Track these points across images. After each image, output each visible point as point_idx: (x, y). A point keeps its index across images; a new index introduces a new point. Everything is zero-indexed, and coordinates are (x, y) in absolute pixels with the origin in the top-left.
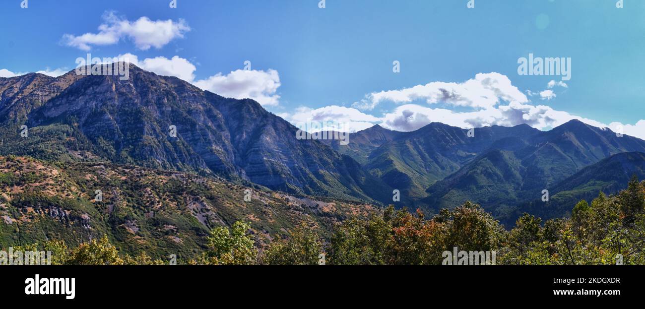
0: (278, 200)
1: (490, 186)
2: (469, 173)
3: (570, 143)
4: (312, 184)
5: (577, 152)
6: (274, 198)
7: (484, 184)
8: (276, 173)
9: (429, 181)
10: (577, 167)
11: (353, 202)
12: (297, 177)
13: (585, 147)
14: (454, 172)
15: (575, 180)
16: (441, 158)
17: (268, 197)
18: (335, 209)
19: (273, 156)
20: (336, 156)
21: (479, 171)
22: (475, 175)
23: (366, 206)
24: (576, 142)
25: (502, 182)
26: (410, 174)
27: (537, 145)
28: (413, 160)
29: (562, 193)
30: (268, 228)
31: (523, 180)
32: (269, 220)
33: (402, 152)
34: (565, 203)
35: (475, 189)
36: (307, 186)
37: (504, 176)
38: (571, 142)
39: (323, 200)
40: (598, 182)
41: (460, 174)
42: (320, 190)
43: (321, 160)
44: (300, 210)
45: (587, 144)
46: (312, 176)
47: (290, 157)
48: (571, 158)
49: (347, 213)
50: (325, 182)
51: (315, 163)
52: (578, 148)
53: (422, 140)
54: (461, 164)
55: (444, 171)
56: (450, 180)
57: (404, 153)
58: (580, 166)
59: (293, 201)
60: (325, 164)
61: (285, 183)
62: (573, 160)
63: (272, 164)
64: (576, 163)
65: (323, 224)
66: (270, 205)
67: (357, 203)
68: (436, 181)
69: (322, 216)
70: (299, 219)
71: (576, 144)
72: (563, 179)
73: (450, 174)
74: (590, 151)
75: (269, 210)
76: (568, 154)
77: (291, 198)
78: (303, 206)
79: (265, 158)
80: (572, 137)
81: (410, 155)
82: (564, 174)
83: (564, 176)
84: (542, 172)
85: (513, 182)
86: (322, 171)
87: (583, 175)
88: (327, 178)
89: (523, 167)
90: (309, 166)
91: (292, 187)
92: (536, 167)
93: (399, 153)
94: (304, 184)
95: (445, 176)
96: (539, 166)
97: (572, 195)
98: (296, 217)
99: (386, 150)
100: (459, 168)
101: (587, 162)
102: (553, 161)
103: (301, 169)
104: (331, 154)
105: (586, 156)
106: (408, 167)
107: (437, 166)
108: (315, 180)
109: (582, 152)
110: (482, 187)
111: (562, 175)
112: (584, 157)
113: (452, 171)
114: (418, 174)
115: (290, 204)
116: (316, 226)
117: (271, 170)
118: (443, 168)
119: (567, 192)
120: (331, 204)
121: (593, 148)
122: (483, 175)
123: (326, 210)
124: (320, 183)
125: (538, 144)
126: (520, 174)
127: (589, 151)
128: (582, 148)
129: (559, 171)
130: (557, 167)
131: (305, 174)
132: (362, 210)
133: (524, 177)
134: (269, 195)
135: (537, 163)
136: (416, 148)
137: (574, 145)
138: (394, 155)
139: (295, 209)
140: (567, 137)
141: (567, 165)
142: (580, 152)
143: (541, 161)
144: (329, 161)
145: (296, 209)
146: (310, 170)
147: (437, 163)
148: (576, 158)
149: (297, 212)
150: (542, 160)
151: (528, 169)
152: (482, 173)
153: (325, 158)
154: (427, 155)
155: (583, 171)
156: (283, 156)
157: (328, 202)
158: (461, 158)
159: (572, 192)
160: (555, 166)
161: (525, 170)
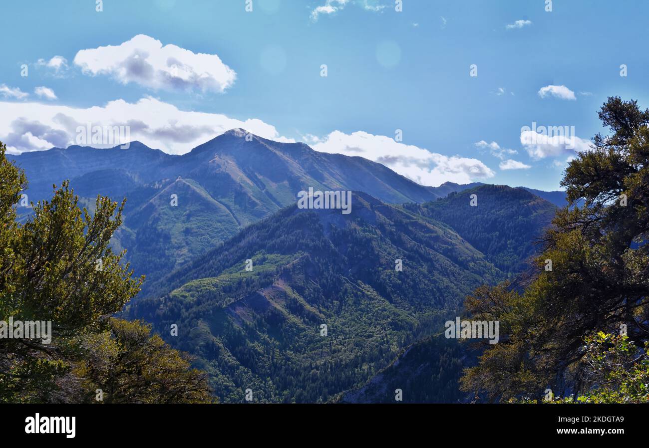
3: (227, 178)
5: (240, 195)
10: (240, 224)
13: (258, 185)
15: (227, 253)
24: (239, 175)
27: (157, 185)
29: (195, 283)
31: (128, 257)
34: (198, 303)
38: (228, 176)
40: (270, 256)
45: (260, 177)
48: (228, 207)
52: (241, 186)
58: (246, 222)
62: (231, 211)
64: (238, 217)
71: (238, 180)
72: (208, 250)
74: (267, 192)
76: (223, 200)
80: (230, 165)
82: (213, 241)
83: (213, 245)
84: (167, 238)
87: (242, 244)
89: (129, 230)
92: (156, 229)
96: (161, 226)
97: (215, 285)
101: (259, 214)
102: (189, 216)
105: (258, 201)
109: (250, 194)
111: (209, 242)
112: (254, 204)
119: (207, 280)
121: (272, 187)
125: (160, 182)
126: (122, 245)
127: (263, 191)
128: (250, 187)
129: (202, 235)
130: (199, 227)
135: (157, 220)
137: (234, 182)
140: (219, 166)
141: (219, 222)
142: (245, 194)
143: (166, 217)
148: (237, 207)
150: (166, 214)
151: (138, 234)
159: (215, 280)
160: (193, 225)
161: (134, 237)
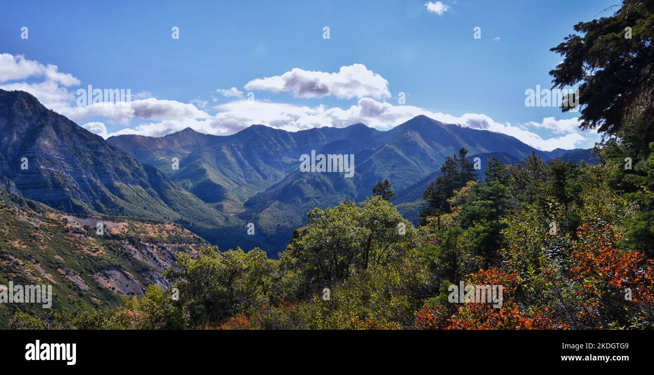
0: (54, 221)
1: (317, 198)
2: (294, 183)
3: (415, 145)
4: (104, 199)
5: (423, 155)
6: (48, 219)
7: (311, 195)
8: (57, 186)
9: (248, 193)
10: (423, 172)
11: (150, 221)
12: (86, 191)
13: (434, 149)
14: (277, 182)
15: (418, 188)
16: (263, 166)
17: (39, 218)
18: (126, 230)
19: (53, 164)
20: (136, 165)
21: (305, 181)
22: (301, 185)
23: (167, 226)
24: (422, 143)
25: (332, 193)
26: (225, 185)
27: (374, 149)
28: (231, 168)
30: (38, 257)
31: (357, 190)
32: (41, 247)
33: (218, 160)
35: (300, 201)
36: (98, 201)
37: (334, 186)
38: (416, 143)
39: (113, 220)
41: (284, 184)
42: (114, 206)
43: (116, 170)
44: (81, 233)
45: (435, 144)
46: (104, 189)
47: (75, 166)
48: (416, 162)
49: (142, 234)
50: (121, 196)
51: (108, 174)
52: (424, 150)
53: (241, 146)
54: (286, 172)
55: (267, 181)
56: (272, 191)
57: (221, 161)
58: (427, 172)
59: (73, 222)
60: (121, 175)
61: (69, 198)
62: (418, 164)
63: (52, 174)
64: (422, 168)
65: (111, 249)
66: (42, 227)
67: (155, 223)
68: (257, 192)
69: (110, 239)
70: (80, 243)
71: (422, 146)
72: (405, 187)
73: (273, 184)
74: (440, 153)
75: (40, 235)
76: (413, 158)
77: (70, 218)
78: (86, 227)
79: (42, 167)
80: (418, 138)
81: (228, 163)
82: (407, 182)
83: (407, 185)
85: (346, 193)
86: (117, 184)
88: (124, 191)
89: (358, 174)
90: (101, 177)
91: (78, 202)
92: (373, 174)
93: (214, 160)
94: (94, 198)
95: (267, 187)
96: (376, 173)
97: (414, 207)
98: (76, 241)
99: (199, 157)
100: (284, 177)
101: (435, 167)
102: (393, 167)
103: (91, 182)
104: (129, 162)
105: (435, 159)
106: (225, 177)
107: (258, 175)
108: (109, 194)
109: (430, 154)
110: (308, 199)
111: (405, 183)
112: (432, 160)
113: (276, 180)
114: (236, 185)
115: (69, 225)
116: (101, 251)
117: (50, 182)
118: (265, 177)
119: (409, 204)
120: (121, 225)
121: (443, 149)
122: (309, 186)
123: (115, 231)
124: (114, 198)
125: (375, 146)
126: (354, 183)
127: (438, 153)
128: (429, 150)
129: (400, 178)
130: (398, 174)
131: (96, 188)
132: (161, 231)
133: (358, 186)
134: (41, 215)
135: (374, 169)
136: (234, 154)
137: (419, 147)
138: (209, 164)
139: (75, 232)
140: (410, 138)
141: (411, 171)
142: (427, 154)
143: (380, 167)
144: (127, 171)
145: (77, 231)
146: (102, 181)
147: (259, 171)
148: (422, 162)
149: (78, 235)
150: (380, 166)
151: (363, 177)
152: (309, 182)
153: (122, 167)
154: (246, 162)
155: (428, 178)
156: (66, 165)
157: (118, 222)
158: (286, 165)
159: (413, 204)
160: (396, 171)
161: (361, 178)
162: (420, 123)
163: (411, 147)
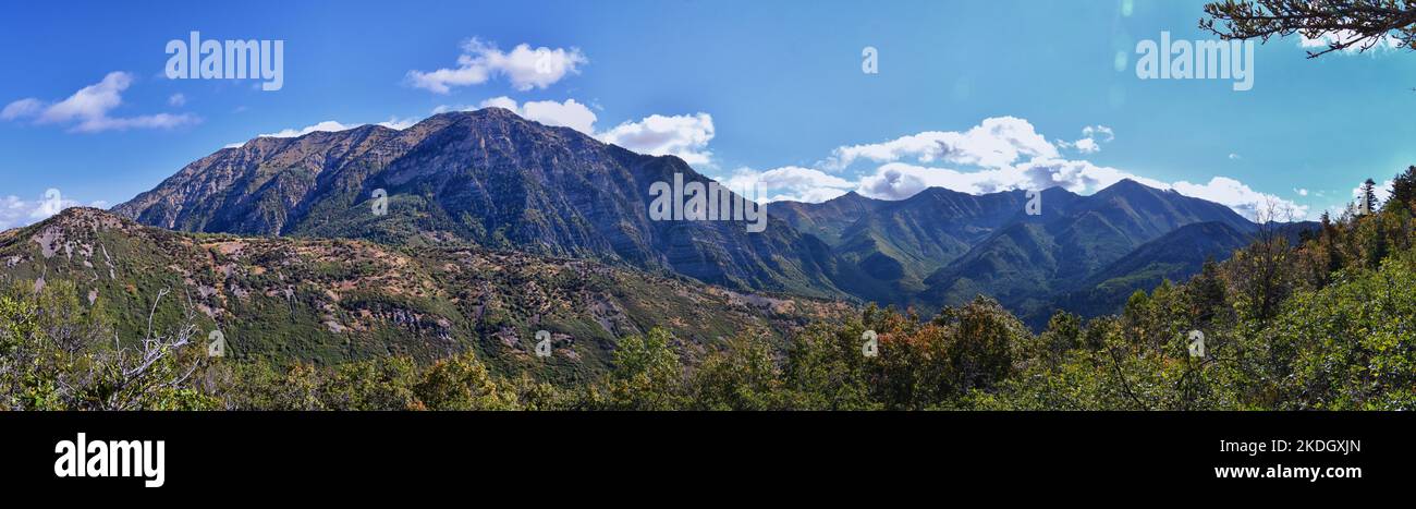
0: (714, 297)
1: (1011, 274)
2: (983, 256)
3: (1122, 211)
4: (761, 274)
5: (1132, 224)
6: (709, 295)
7: (1004, 270)
8: (710, 260)
9: (927, 268)
11: (819, 299)
12: (739, 264)
13: (1143, 218)
14: (961, 255)
15: (1129, 262)
16: (943, 236)
17: (699, 293)
18: (793, 309)
19: (706, 236)
20: (796, 236)
21: (996, 253)
22: (992, 260)
23: (838, 305)
24: (1130, 211)
25: (1028, 267)
26: (900, 259)
27: (1075, 216)
28: (905, 240)
29: (1113, 280)
30: (700, 337)
31: (1057, 264)
32: (703, 327)
33: (889, 229)
34: (1116, 294)
35: (991, 277)
36: (754, 277)
37: (1032, 260)
39: (778, 297)
40: (1162, 264)
41: (969, 258)
42: (773, 283)
43: (774, 241)
44: (744, 311)
45: (1145, 212)
46: (761, 263)
47: (730, 238)
48: (1124, 232)
49: (811, 314)
50: (780, 272)
51: (765, 245)
52: (1132, 218)
53: (917, 212)
54: (972, 243)
55: (948, 255)
56: (957, 266)
57: (892, 231)
58: (1136, 244)
59: (735, 298)
60: (780, 247)
61: (723, 273)
62: (1126, 235)
63: (705, 246)
64: (1131, 239)
65: (777, 331)
66: (703, 304)
67: (825, 301)
68: (937, 268)
69: (776, 319)
70: (743, 323)
71: (1129, 214)
72: (1112, 261)
73: (957, 257)
74: (1150, 223)
75: (701, 312)
76: (1120, 227)
77: (732, 294)
78: (748, 304)
79: (694, 239)
80: (1123, 203)
81: (901, 234)
82: (1114, 255)
83: (1117, 257)
84: (1084, 252)
85: (1044, 267)
86: (775, 257)
87: (1141, 255)
88: (782, 266)
89: (1057, 245)
90: (757, 250)
91: (733, 279)
92: (1075, 246)
93: (884, 229)
94: (751, 274)
95: (949, 261)
96: (1079, 244)
97: (1125, 282)
98: (739, 320)
99: (866, 226)
100: (969, 249)
101: (1144, 237)
102: (1098, 237)
103: (746, 254)
104: (788, 232)
105: (1144, 229)
106: (898, 249)
107: (938, 247)
108: (766, 269)
109: (1138, 222)
110: (1001, 275)
111: (1111, 255)
112: (1141, 231)
113: (959, 253)
114: (911, 259)
115: (731, 302)
116: (766, 333)
117: (702, 254)
118: (946, 250)
119: (1120, 279)
120: (788, 303)
121: (1153, 218)
122: (1001, 259)
123: (781, 310)
124: (773, 274)
125: (1076, 214)
126: (1053, 256)
127: (1147, 222)
128: (1138, 218)
129: (1107, 251)
130: (1104, 245)
131: (752, 262)
132: (832, 311)
133: (1058, 260)
134: (700, 289)
135: (1076, 239)
136: (909, 223)
137: (1127, 215)
138: (878, 233)
139: (737, 310)
140: (1117, 204)
141: (1118, 242)
142: (1135, 223)
143: (1082, 238)
144: (786, 242)
145: (739, 309)
146: (758, 254)
147: (938, 243)
148: (1130, 232)
149: (741, 314)
151: (1064, 249)
152: (1000, 255)
153: (780, 238)
154: (923, 231)
155: (1140, 250)
156: (719, 236)
157: (783, 299)
158: (970, 235)
159: (1125, 279)
160: (1100, 244)
161: (1060, 251)
162: (1126, 187)
163: (1116, 214)
